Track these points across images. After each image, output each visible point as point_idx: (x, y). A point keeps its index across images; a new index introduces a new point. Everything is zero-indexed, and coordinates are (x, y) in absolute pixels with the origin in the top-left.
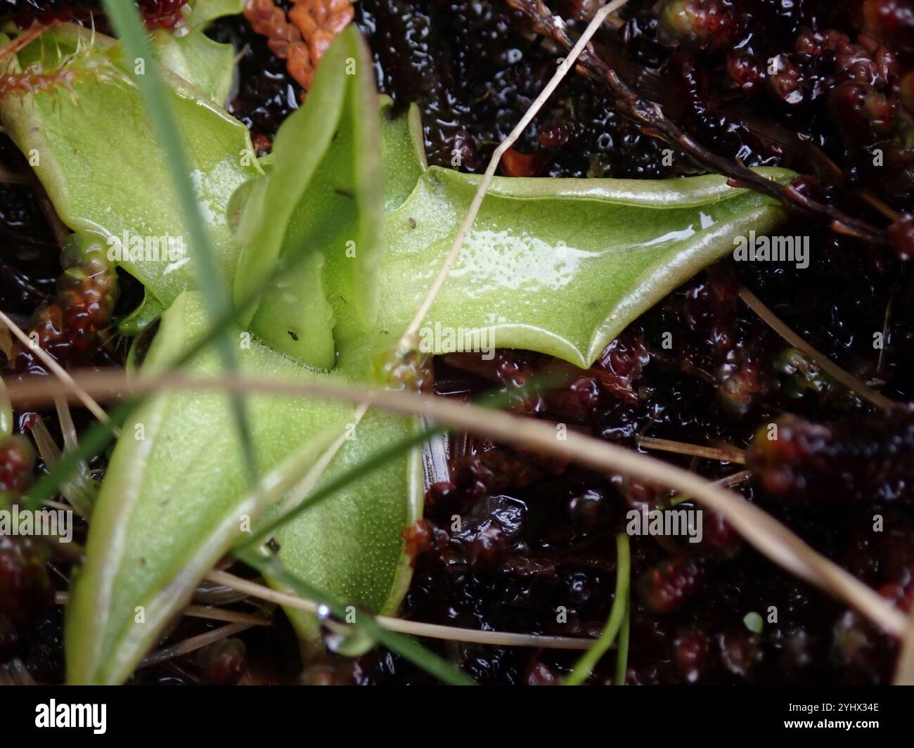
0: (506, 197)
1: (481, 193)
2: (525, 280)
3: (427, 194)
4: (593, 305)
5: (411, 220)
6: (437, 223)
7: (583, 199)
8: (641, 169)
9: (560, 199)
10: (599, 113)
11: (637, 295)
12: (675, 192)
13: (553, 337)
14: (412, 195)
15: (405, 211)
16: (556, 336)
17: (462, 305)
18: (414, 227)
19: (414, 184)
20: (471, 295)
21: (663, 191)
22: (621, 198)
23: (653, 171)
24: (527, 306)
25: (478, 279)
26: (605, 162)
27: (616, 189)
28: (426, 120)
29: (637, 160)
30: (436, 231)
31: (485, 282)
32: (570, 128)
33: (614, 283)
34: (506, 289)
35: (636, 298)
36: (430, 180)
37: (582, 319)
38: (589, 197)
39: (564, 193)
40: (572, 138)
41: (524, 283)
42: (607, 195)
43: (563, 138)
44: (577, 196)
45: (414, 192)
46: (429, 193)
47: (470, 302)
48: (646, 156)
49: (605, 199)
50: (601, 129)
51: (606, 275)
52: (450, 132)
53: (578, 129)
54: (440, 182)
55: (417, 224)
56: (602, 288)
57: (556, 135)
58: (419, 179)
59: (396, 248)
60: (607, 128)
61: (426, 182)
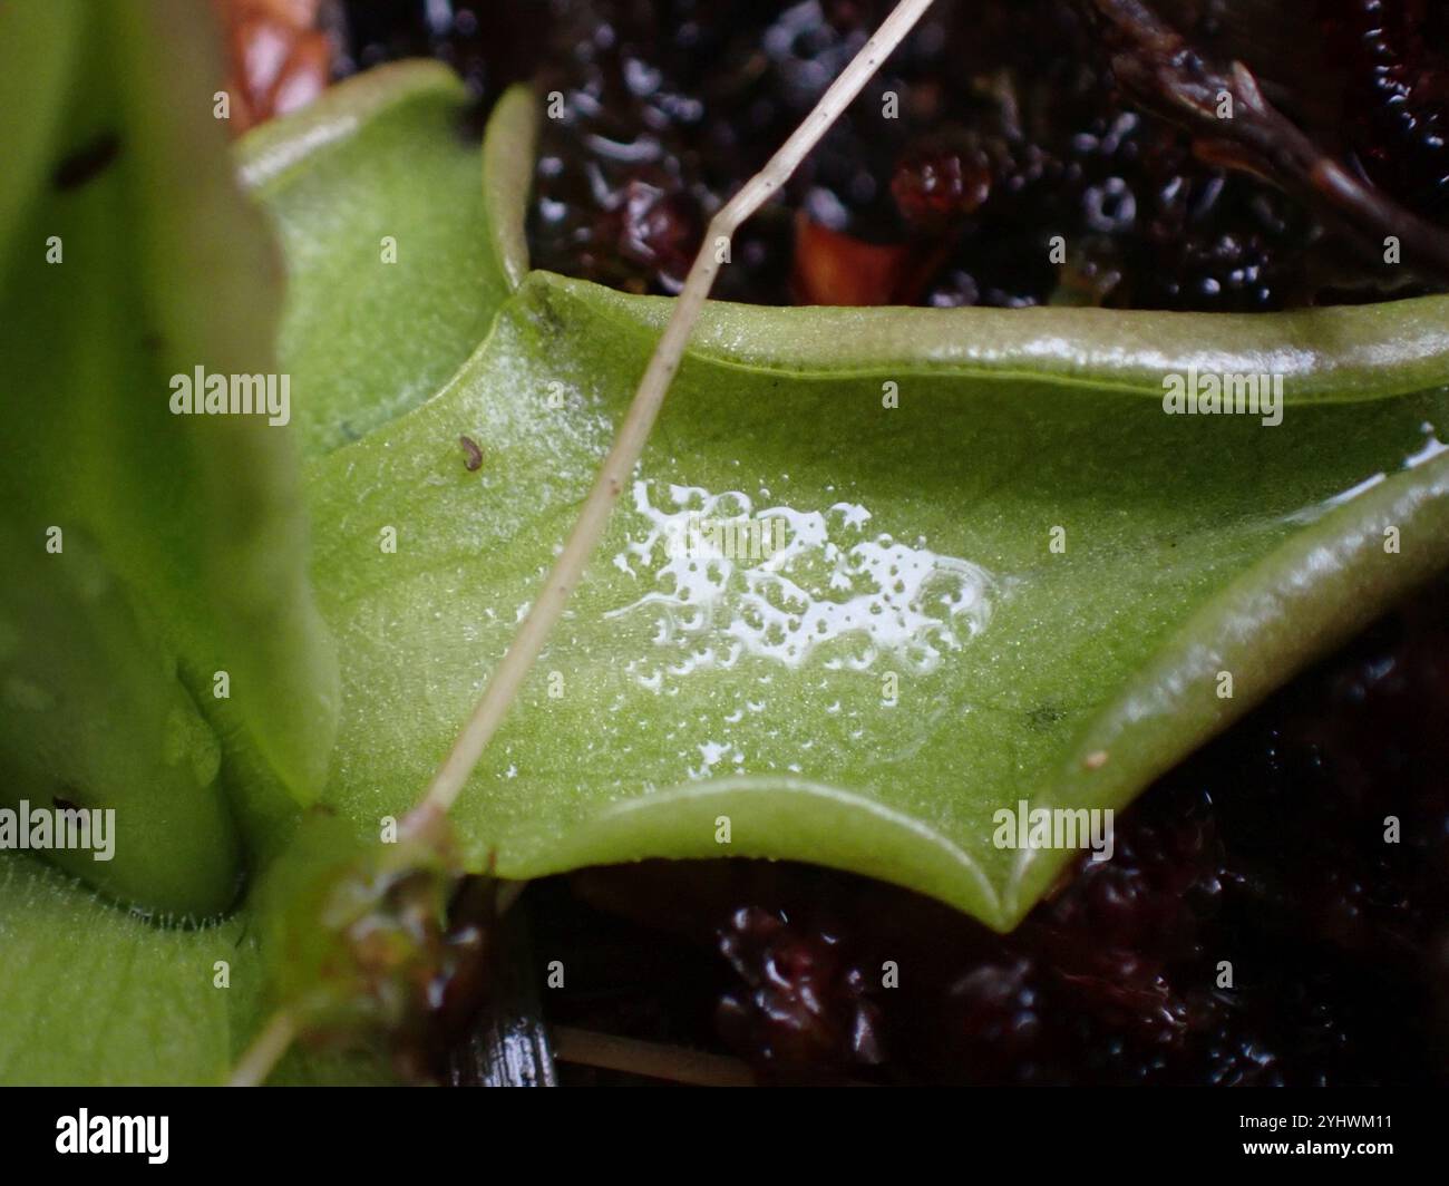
0: (757, 369)
1: (668, 354)
2: (830, 635)
3: (522, 361)
4: (1043, 717)
5: (467, 442)
6: (553, 455)
7: (1001, 375)
8: (1213, 285)
9: (927, 372)
10: (1095, 114)
11: (1175, 684)
12: (1304, 351)
13: (894, 826)
14: (469, 364)
15: (444, 413)
16: (903, 819)
17: (619, 715)
18: (475, 465)
19: (478, 330)
20: (654, 683)
21: (1268, 347)
22: (1127, 368)
23: (1250, 288)
24: (831, 721)
25: (679, 633)
26: (1106, 264)
27: (1108, 341)
28: (549, 136)
29: (1202, 255)
30: (549, 479)
31: (699, 642)
32: (995, 161)
33: (1116, 645)
34: (768, 665)
35: (1173, 698)
36: (532, 317)
37: (1005, 764)
38: (1020, 367)
39: (938, 353)
40: (999, 190)
41: (826, 645)
42: (1082, 361)
43: (969, 188)
44: (981, 364)
45: (479, 354)
46: (531, 361)
47: (647, 705)
48: (1229, 243)
49: (1072, 373)
50: (1099, 165)
51: (1091, 620)
52: (621, 175)
53: (1023, 163)
54: (563, 326)
55: (487, 458)
56: (1076, 662)
57: (945, 177)
58: (497, 315)
59: (420, 534)
60: (1118, 163)
61: (518, 321)
